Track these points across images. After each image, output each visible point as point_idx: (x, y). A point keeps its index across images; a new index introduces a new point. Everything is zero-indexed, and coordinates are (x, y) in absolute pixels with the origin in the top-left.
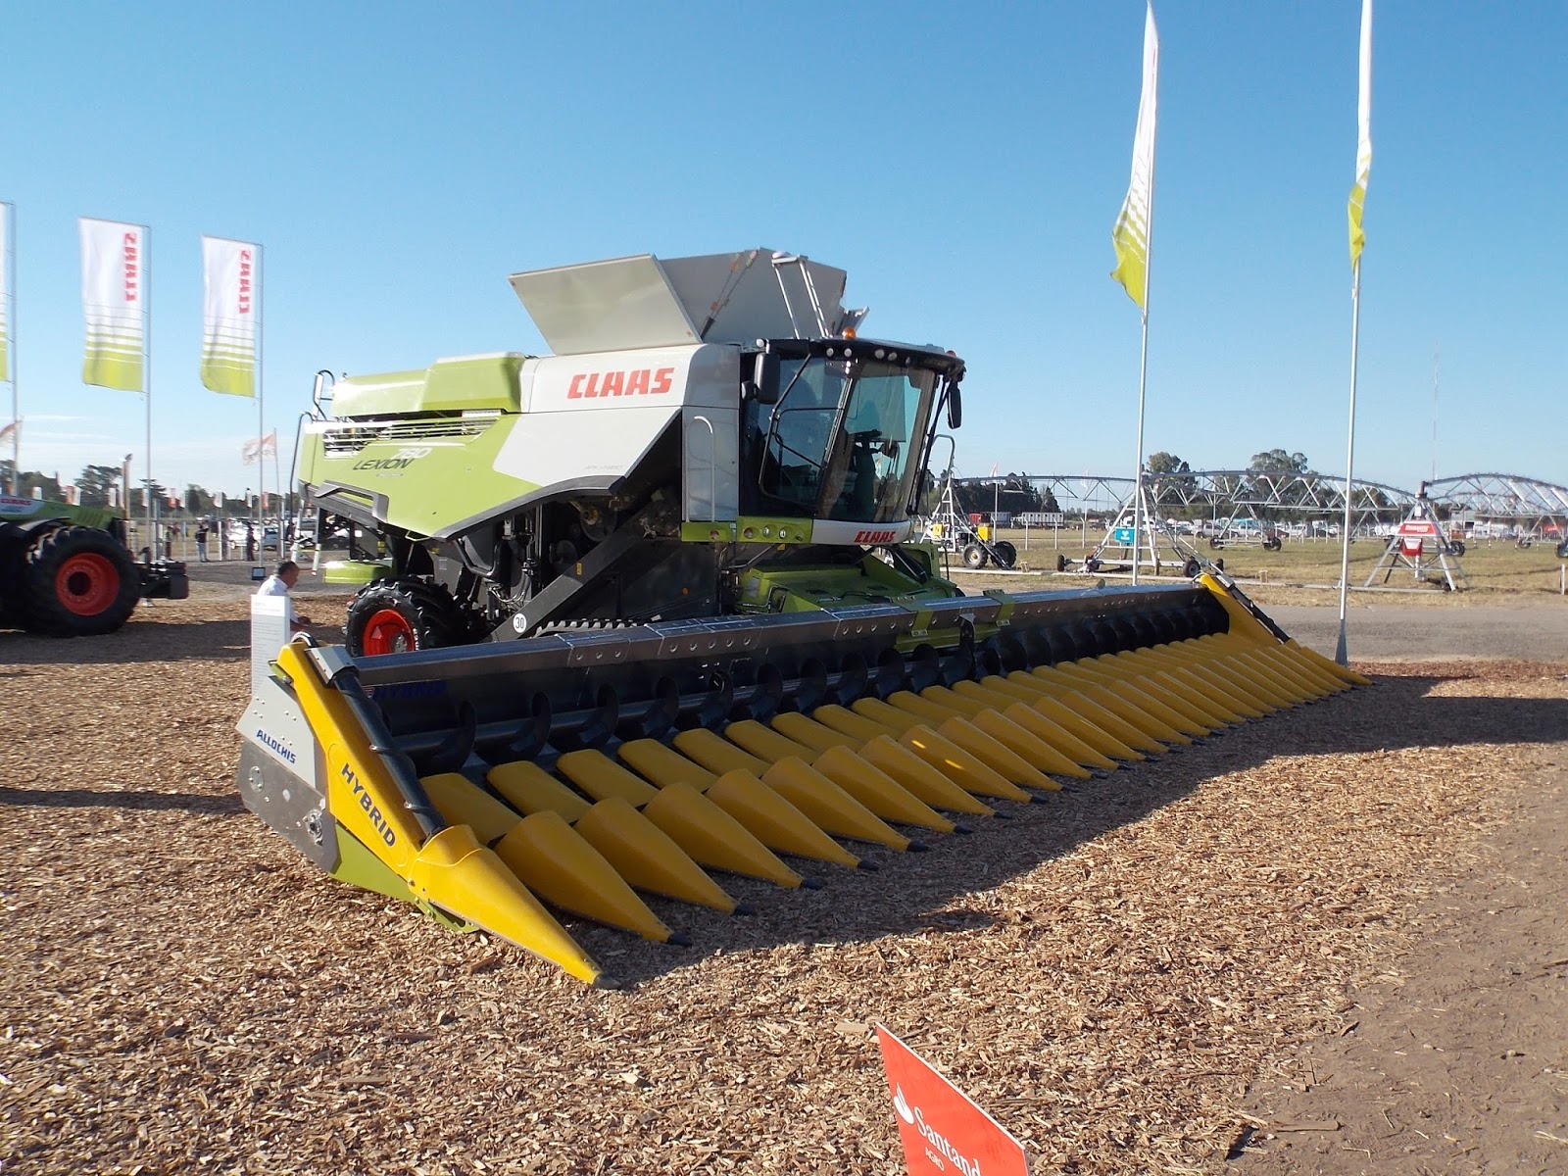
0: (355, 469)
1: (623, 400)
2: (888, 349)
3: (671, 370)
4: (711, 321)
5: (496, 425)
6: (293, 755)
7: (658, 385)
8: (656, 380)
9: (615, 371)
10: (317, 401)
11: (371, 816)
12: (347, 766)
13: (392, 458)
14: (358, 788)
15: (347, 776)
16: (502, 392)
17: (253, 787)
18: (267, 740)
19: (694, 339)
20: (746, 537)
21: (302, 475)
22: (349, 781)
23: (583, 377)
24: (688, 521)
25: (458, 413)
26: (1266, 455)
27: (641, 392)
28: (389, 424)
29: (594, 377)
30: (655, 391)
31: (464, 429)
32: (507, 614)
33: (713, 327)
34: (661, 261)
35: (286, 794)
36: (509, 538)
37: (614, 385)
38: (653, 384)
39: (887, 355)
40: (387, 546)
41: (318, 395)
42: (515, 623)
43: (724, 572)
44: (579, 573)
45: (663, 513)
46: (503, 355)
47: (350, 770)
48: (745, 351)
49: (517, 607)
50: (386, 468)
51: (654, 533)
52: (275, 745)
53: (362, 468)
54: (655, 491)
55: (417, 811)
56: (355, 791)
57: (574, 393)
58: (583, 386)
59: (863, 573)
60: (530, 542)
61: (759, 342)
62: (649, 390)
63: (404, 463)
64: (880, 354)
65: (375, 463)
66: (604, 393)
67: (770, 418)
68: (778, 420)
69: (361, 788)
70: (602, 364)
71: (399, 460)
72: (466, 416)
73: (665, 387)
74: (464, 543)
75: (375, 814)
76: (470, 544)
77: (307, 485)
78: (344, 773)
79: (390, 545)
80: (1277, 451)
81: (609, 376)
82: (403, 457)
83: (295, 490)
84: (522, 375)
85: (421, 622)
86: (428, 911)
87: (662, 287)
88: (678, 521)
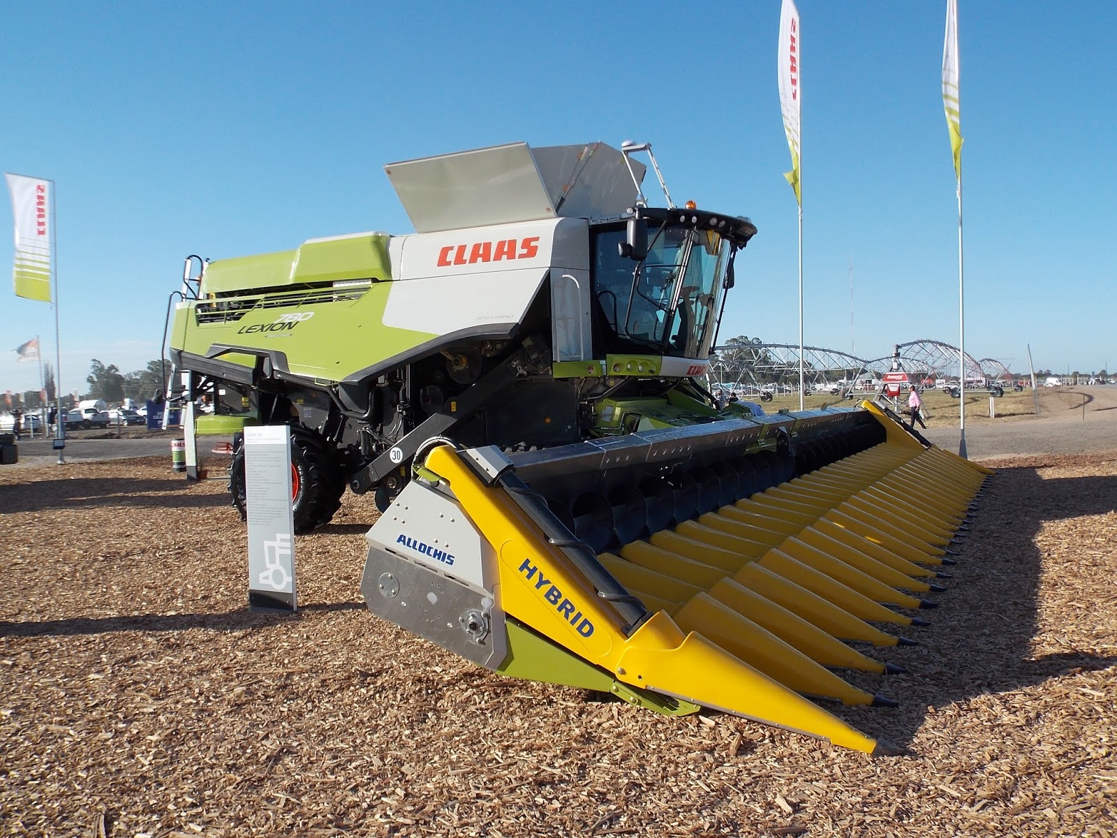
0: (239, 333)
1: (492, 264)
2: (720, 218)
3: (537, 239)
4: (563, 200)
5: (371, 291)
6: (449, 556)
7: (525, 251)
8: (522, 248)
9: (482, 241)
10: (187, 281)
11: (560, 609)
12: (527, 561)
13: (276, 323)
14: (541, 583)
15: (526, 572)
16: (373, 265)
17: (384, 593)
18: (411, 544)
19: (553, 213)
20: (615, 371)
21: (173, 343)
22: (529, 577)
23: (452, 248)
24: (559, 361)
25: (330, 284)
26: (734, 340)
27: (509, 258)
28: (261, 296)
29: (462, 249)
30: (521, 256)
31: (335, 296)
32: (384, 448)
33: (564, 204)
34: (532, 149)
35: (432, 598)
36: (383, 385)
37: (482, 253)
38: (519, 250)
39: (718, 223)
40: (250, 401)
41: (187, 276)
42: (392, 455)
43: (583, 403)
44: (454, 409)
45: (534, 356)
46: (371, 234)
47: (531, 566)
48: (594, 223)
49: (391, 443)
50: (272, 330)
51: (525, 373)
52: (424, 549)
53: (247, 332)
54: (527, 337)
55: (617, 600)
56: (538, 586)
57: (443, 262)
58: (451, 256)
59: (669, 403)
60: (402, 388)
61: (629, 211)
62: (517, 256)
63: (290, 325)
64: (713, 221)
65: (260, 327)
66: (473, 260)
67: (634, 274)
68: (639, 275)
69: (548, 582)
70: (470, 237)
71: (283, 324)
72: (336, 286)
73: (532, 252)
74: (338, 392)
75: (567, 608)
76: (344, 392)
77: (180, 352)
78: (521, 569)
79: (254, 400)
80: (742, 337)
81: (477, 247)
82: (287, 321)
83: (168, 357)
84: (391, 250)
85: (306, 459)
86: (632, 698)
87: (531, 169)
88: (550, 362)
